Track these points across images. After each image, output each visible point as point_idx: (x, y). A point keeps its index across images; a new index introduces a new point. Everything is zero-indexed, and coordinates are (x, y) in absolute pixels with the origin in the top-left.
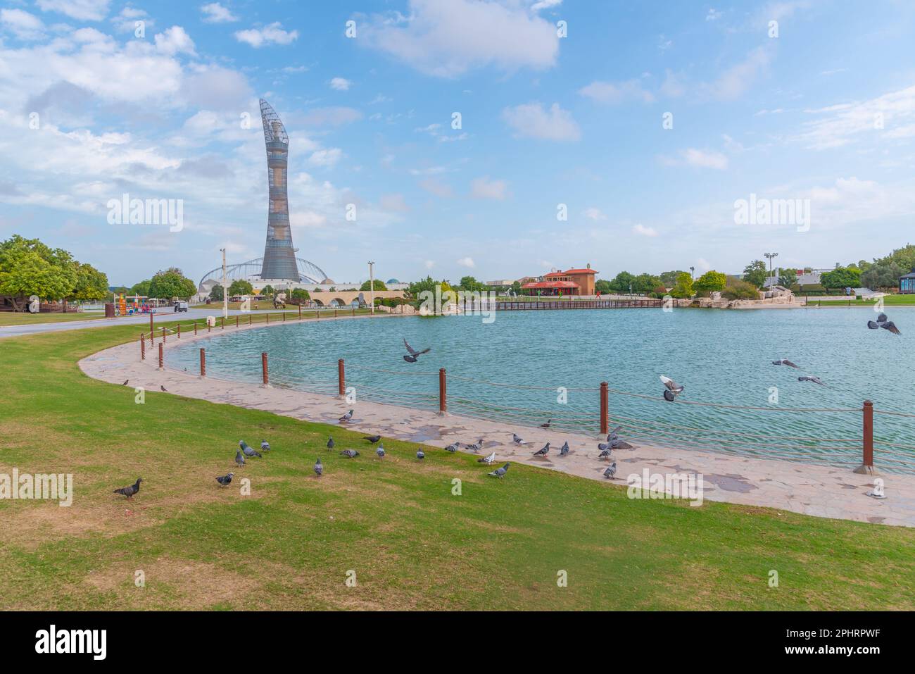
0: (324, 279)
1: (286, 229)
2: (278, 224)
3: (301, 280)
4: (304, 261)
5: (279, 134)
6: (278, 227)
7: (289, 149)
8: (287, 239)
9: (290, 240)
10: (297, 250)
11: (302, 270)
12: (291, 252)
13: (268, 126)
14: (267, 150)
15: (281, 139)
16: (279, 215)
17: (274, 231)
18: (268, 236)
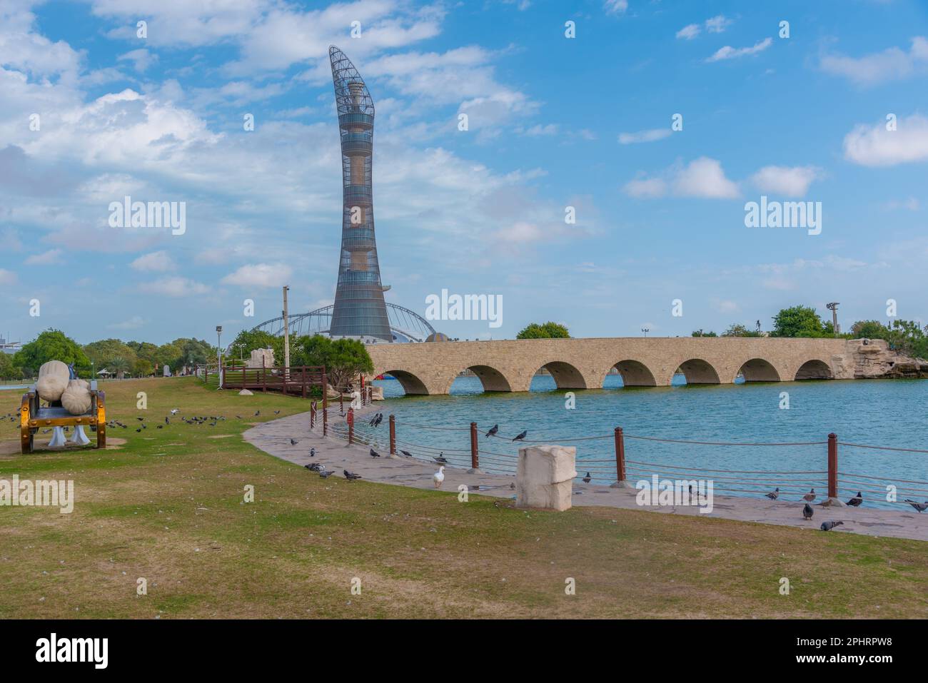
0: (430, 333)
1: (369, 254)
2: (357, 246)
3: (395, 338)
4: (401, 308)
5: (360, 101)
6: (357, 250)
7: (375, 124)
8: (373, 269)
9: (377, 273)
10: (388, 288)
11: (396, 321)
12: (378, 290)
13: (342, 89)
14: (340, 127)
15: (362, 109)
16: (359, 232)
17: (351, 257)
18: (341, 267)
